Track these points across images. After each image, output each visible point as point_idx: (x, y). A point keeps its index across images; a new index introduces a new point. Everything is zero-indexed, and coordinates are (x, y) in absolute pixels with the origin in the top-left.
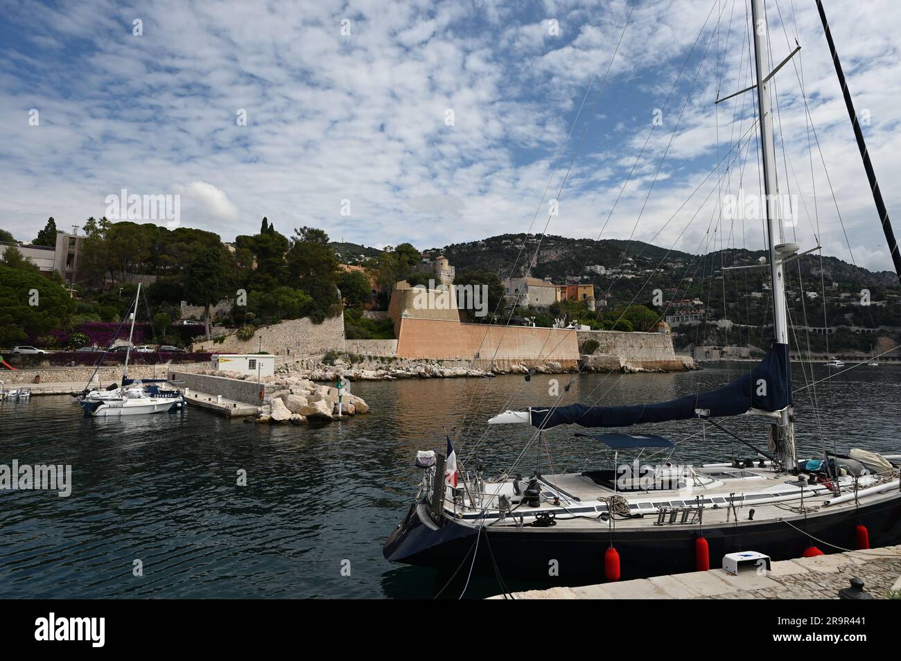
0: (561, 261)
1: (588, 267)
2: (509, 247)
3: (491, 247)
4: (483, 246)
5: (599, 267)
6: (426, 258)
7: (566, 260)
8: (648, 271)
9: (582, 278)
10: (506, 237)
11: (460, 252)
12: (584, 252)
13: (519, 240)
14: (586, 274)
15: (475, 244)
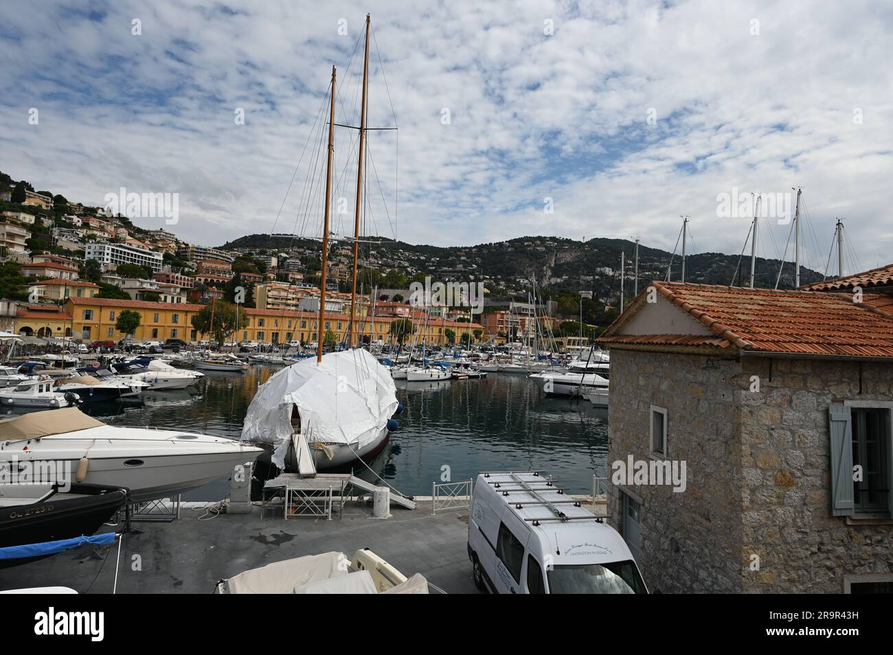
0: (574, 263)
1: (598, 269)
2: (531, 248)
3: (516, 248)
4: (509, 247)
5: (607, 269)
6: (463, 256)
7: (578, 261)
8: (647, 273)
9: (594, 277)
10: (527, 239)
11: (490, 252)
12: (593, 255)
13: (539, 242)
14: (597, 275)
15: (501, 244)
